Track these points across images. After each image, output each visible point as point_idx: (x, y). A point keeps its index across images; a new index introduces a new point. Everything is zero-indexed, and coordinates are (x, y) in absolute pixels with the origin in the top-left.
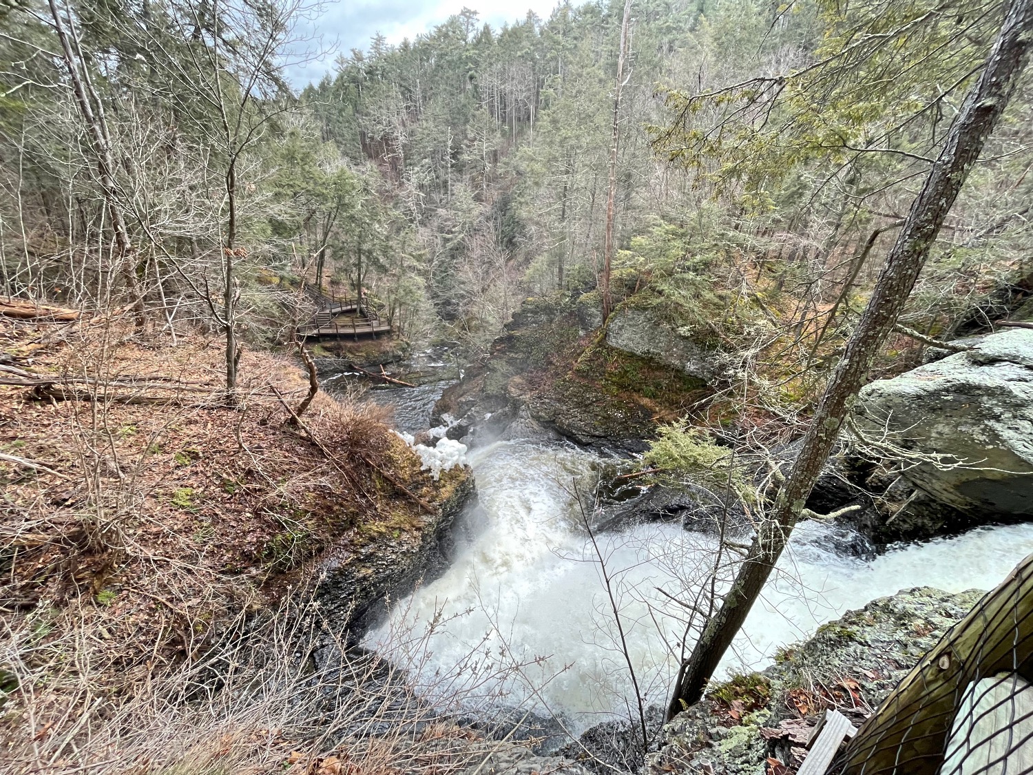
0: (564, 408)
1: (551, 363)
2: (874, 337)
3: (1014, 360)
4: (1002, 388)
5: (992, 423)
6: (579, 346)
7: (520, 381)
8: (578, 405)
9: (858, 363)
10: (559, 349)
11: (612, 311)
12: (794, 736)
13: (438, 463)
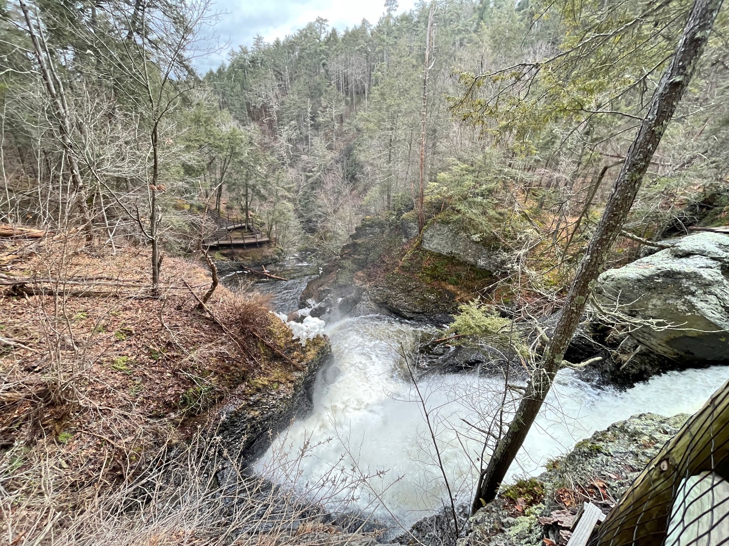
0: (394, 293)
1: (384, 262)
2: (607, 240)
3: (702, 253)
4: (695, 273)
5: (689, 297)
6: (403, 249)
7: (362, 274)
8: (403, 291)
9: (596, 258)
10: (389, 251)
11: (425, 225)
12: (562, 522)
13: (305, 334)
